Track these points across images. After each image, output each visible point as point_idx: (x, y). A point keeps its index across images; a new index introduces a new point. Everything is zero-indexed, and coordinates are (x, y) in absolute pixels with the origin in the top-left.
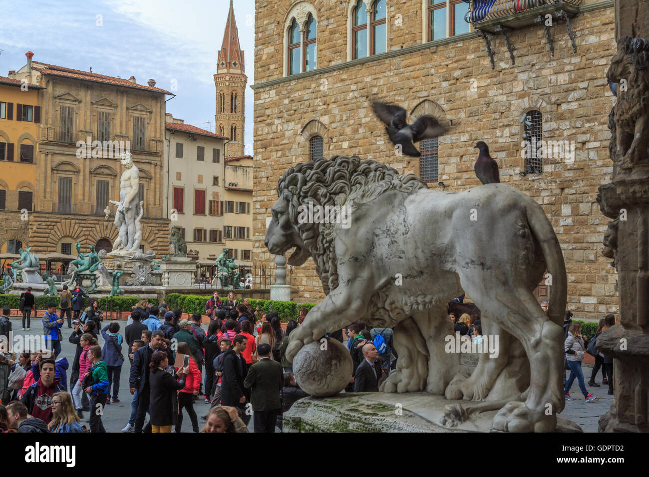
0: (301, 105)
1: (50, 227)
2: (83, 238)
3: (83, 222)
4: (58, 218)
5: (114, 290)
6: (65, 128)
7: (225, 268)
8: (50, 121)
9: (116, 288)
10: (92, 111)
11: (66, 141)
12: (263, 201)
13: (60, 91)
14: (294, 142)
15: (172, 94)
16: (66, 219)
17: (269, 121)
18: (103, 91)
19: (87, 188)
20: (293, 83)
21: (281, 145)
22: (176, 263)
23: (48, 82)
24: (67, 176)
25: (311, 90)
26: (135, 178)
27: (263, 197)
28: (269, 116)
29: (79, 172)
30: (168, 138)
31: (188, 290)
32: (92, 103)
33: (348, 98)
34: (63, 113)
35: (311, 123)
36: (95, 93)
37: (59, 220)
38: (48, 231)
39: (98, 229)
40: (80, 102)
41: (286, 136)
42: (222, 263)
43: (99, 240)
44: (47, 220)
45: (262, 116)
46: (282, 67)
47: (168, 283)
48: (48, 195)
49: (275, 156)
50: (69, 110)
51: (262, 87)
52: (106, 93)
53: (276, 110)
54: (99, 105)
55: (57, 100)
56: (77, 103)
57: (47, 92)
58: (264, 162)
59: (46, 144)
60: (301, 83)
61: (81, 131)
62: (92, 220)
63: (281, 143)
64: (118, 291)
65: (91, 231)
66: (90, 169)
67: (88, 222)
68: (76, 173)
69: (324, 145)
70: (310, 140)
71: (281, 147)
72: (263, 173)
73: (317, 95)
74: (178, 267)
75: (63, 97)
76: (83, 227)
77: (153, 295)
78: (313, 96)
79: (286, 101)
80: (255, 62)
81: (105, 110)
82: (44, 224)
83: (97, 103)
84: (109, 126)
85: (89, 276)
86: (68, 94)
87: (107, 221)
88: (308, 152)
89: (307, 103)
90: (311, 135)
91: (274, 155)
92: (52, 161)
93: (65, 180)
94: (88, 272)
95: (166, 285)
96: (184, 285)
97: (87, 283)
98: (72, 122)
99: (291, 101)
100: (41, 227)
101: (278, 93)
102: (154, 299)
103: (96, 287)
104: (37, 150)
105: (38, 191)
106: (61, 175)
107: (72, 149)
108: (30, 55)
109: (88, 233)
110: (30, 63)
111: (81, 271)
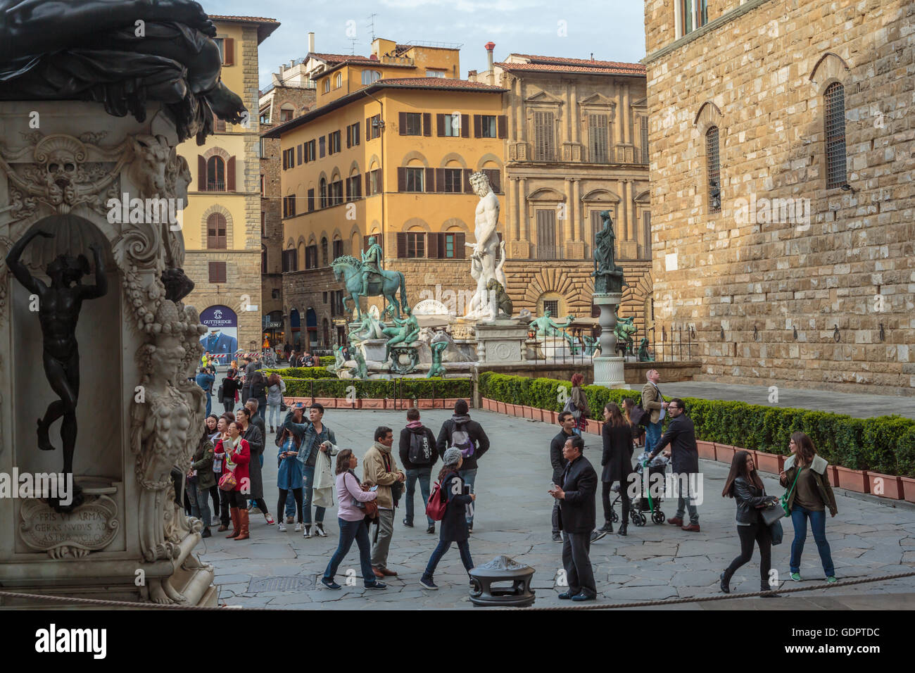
0: (693, 81)
1: (526, 280)
2: (574, 292)
3: (572, 270)
4: (537, 267)
5: (433, 369)
6: (541, 142)
8: (520, 134)
9: (436, 365)
10: (578, 115)
11: (544, 160)
12: (661, 230)
13: (533, 90)
14: (689, 139)
16: (547, 267)
17: (662, 111)
18: (594, 85)
19: (577, 223)
20: (685, 49)
21: (676, 144)
22: (495, 328)
23: (514, 81)
24: (548, 208)
25: (703, 58)
26: (491, 210)
28: (662, 102)
29: (564, 201)
31: (513, 366)
32: (578, 103)
33: (742, 64)
34: (537, 121)
35: (705, 107)
36: (583, 90)
37: (538, 270)
38: (523, 285)
40: (562, 103)
41: (681, 130)
44: (521, 269)
45: (655, 105)
46: (674, 26)
47: (485, 357)
48: (522, 236)
49: (670, 164)
50: (545, 117)
51: (653, 61)
52: (598, 87)
53: (669, 95)
54: (587, 105)
55: (528, 105)
56: (556, 106)
57: (515, 95)
58: (660, 172)
59: (515, 166)
60: (693, 48)
61: (565, 144)
62: (586, 267)
63: (676, 142)
64: (439, 369)
65: (585, 282)
66: (580, 196)
67: (580, 270)
68: (560, 203)
69: (720, 139)
70: (708, 134)
71: (676, 147)
72: (660, 189)
73: (710, 63)
75: (536, 100)
76: (572, 277)
77: (464, 375)
78: (705, 66)
79: (679, 78)
80: (646, 25)
81: (597, 111)
82: (518, 275)
83: (587, 103)
84: (605, 133)
86: (543, 94)
88: (704, 152)
89: (699, 77)
90: (706, 126)
91: (671, 160)
92: (526, 189)
93: (546, 213)
95: (481, 360)
96: (508, 360)
97: (404, 359)
98: (551, 133)
99: (684, 76)
100: (514, 279)
101: (670, 67)
102: (466, 381)
103: (415, 364)
104: (505, 175)
105: (509, 232)
106: (539, 208)
107: (553, 170)
108: (490, 47)
109: (580, 284)
110: (491, 57)
111: (395, 344)
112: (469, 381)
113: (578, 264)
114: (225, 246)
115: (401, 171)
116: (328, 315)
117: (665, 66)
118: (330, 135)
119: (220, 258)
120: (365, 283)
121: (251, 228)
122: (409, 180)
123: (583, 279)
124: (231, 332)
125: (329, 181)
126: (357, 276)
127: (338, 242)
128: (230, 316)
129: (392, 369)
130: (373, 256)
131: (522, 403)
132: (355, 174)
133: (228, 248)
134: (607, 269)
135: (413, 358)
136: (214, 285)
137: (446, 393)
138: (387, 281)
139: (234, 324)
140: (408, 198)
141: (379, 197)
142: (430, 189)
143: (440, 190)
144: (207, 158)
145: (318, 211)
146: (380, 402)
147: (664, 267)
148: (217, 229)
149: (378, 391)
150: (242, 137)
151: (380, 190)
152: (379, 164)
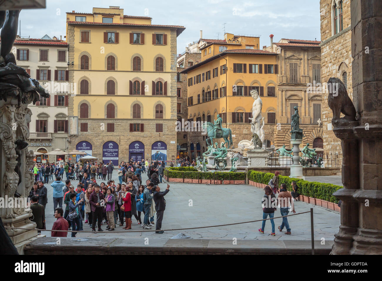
0: (338, 53)
1: (285, 132)
2: (306, 137)
3: (305, 128)
6: (292, 75)
7: (307, 155)
8: (283, 72)
10: (308, 64)
11: (294, 83)
12: (326, 114)
13: (289, 54)
17: (326, 65)
19: (307, 109)
20: (335, 40)
22: (254, 153)
23: (281, 50)
24: (295, 102)
25: (341, 44)
26: (258, 105)
27: (326, 111)
28: (327, 62)
29: (302, 100)
31: (262, 168)
32: (308, 59)
34: (291, 67)
35: (342, 64)
36: (310, 54)
38: (284, 134)
39: (315, 132)
40: (301, 59)
41: (333, 73)
42: (305, 151)
43: (316, 139)
45: (324, 63)
46: (331, 31)
47: (250, 164)
48: (284, 114)
50: (294, 65)
51: (323, 45)
52: (316, 52)
53: (329, 59)
55: (287, 60)
56: (299, 60)
57: (281, 56)
59: (281, 85)
60: (338, 40)
61: (302, 76)
62: (311, 127)
65: (310, 133)
66: (309, 97)
67: (308, 128)
68: (300, 101)
69: (347, 77)
70: (343, 75)
72: (326, 97)
73: (344, 46)
74: (256, 155)
75: (290, 58)
76: (305, 131)
77: (243, 171)
78: (342, 47)
79: (333, 52)
80: (321, 30)
81: (316, 62)
82: (282, 130)
83: (312, 59)
84: (319, 71)
85: (221, 161)
86: (293, 55)
87: (320, 127)
89: (340, 52)
90: (342, 72)
92: (286, 95)
94: (221, 158)
95: (249, 165)
96: (260, 165)
97: (221, 164)
98: (296, 71)
99: (334, 51)
100: (280, 132)
101: (330, 47)
102: (243, 173)
103: (226, 166)
104: (277, 89)
105: (278, 112)
106: (291, 102)
107: (297, 87)
108: (272, 36)
109: (308, 134)
110: (272, 41)
111: (218, 158)
112: (244, 174)
113: (307, 126)
114: (162, 117)
116: (205, 146)
117: (328, 47)
118: (206, 73)
119: (161, 122)
120: (215, 133)
121: (173, 110)
122: (237, 91)
123: (309, 132)
124: (164, 152)
125: (206, 91)
126: (212, 130)
127: (209, 116)
128: (164, 145)
129: (216, 168)
130: (219, 122)
131: (261, 183)
132: (216, 88)
133: (164, 118)
134: (296, 130)
135: (225, 164)
136: (158, 133)
137: (235, 178)
138: (224, 132)
139: (166, 149)
140: (237, 98)
141: (225, 98)
142: (246, 94)
144: (156, 82)
145: (201, 103)
146: (209, 181)
147: (327, 129)
148: (159, 111)
149: (208, 176)
150: (170, 74)
151: (225, 95)
152: (225, 84)
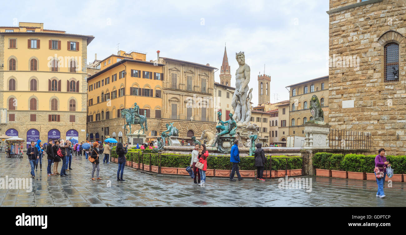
2: (182, 130)
3: (182, 123)
4: (172, 121)
6: (174, 83)
8: (168, 80)
10: (185, 75)
11: (174, 88)
13: (171, 67)
15: (217, 69)
16: (175, 122)
19: (183, 109)
23: (166, 62)
24: (175, 103)
30: (215, 88)
32: (185, 72)
34: (173, 76)
36: (186, 68)
39: (188, 126)
40: (180, 71)
43: (189, 131)
44: (167, 122)
47: (312, 143)
48: (167, 112)
50: (175, 75)
52: (190, 67)
54: (188, 73)
55: (170, 71)
56: (178, 72)
57: (166, 67)
59: (166, 89)
61: (180, 84)
62: (186, 122)
66: (185, 100)
67: (184, 123)
68: (179, 102)
74: (318, 129)
75: (173, 69)
76: (182, 125)
81: (190, 75)
86: (175, 68)
87: (192, 122)
92: (169, 97)
93: (174, 105)
94: (228, 136)
97: (226, 144)
98: (176, 79)
102: (300, 158)
104: (162, 92)
106: (172, 103)
107: (177, 92)
108: (158, 52)
109: (184, 128)
110: (158, 55)
113: (183, 121)
114: (75, 110)
115: (131, 88)
116: (103, 135)
118: (106, 79)
119: (73, 114)
120: (134, 119)
121: (83, 104)
122: (133, 92)
123: (185, 126)
124: (76, 138)
125: (105, 93)
127: (108, 112)
128: (76, 133)
129: (218, 150)
132: (115, 90)
133: (76, 111)
136: (71, 123)
139: (77, 135)
140: (133, 97)
141: (124, 97)
142: (140, 95)
143: (143, 95)
144: (70, 81)
145: (100, 103)
147: (340, 107)
148: (73, 105)
150: (81, 75)
151: (124, 94)
152: (124, 86)
